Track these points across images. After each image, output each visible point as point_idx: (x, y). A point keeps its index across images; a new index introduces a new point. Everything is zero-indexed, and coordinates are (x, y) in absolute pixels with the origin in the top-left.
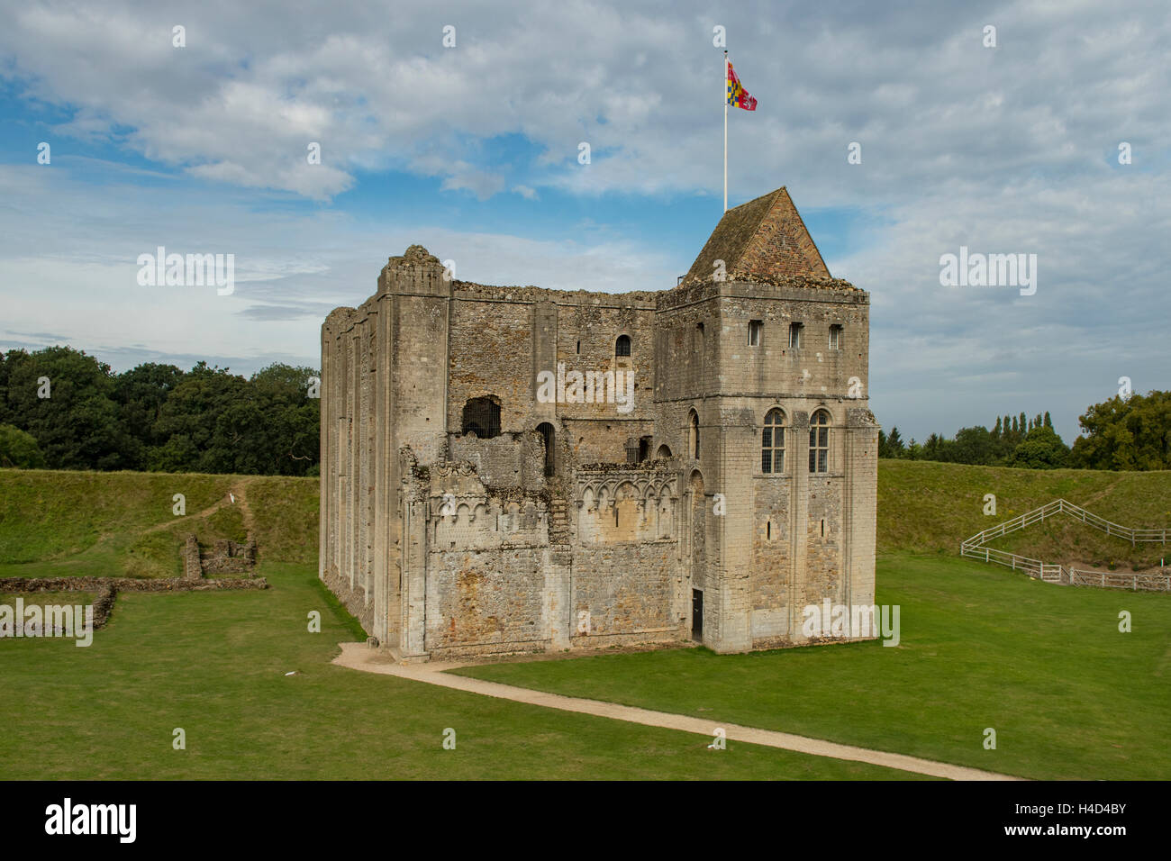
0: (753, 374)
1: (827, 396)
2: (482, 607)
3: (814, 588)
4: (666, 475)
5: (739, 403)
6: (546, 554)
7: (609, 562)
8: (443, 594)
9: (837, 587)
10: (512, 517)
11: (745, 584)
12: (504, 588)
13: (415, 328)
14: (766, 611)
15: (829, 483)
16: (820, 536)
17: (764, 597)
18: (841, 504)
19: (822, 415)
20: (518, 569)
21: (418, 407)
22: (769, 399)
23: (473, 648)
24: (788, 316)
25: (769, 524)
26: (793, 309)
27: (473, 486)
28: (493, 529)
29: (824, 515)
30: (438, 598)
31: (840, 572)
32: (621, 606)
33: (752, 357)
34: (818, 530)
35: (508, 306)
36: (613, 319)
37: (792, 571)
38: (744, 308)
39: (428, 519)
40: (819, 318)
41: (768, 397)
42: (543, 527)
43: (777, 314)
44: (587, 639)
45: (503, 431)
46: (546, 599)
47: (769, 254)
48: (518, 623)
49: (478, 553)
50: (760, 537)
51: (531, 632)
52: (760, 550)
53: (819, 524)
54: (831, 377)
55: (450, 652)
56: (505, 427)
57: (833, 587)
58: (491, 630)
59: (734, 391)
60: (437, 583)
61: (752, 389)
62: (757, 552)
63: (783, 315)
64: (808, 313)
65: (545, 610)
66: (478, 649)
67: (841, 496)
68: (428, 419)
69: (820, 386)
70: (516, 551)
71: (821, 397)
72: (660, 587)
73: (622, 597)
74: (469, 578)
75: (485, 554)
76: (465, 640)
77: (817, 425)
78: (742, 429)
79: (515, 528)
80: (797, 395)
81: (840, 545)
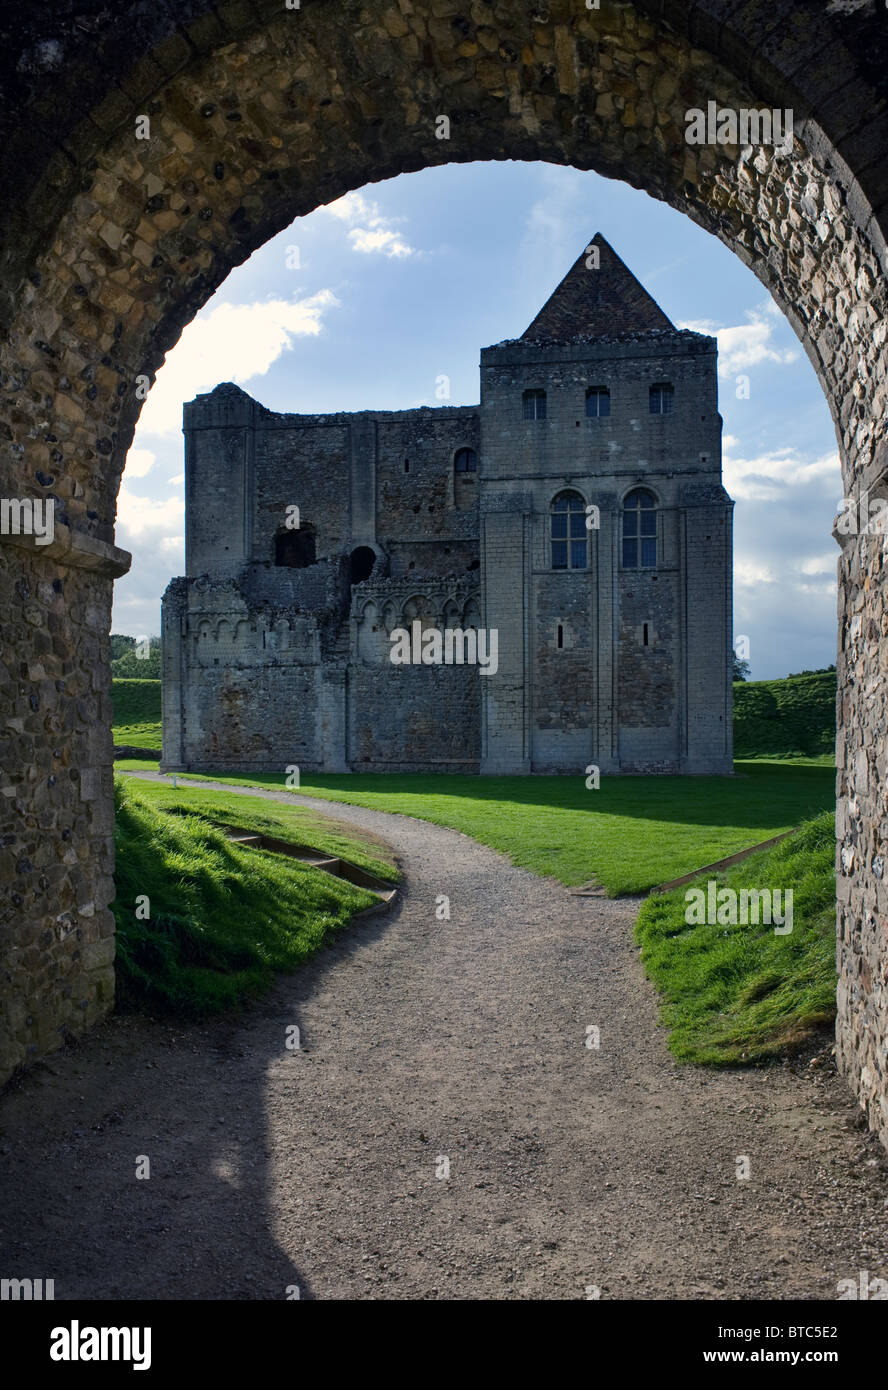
0: (531, 451)
1: (648, 471)
2: (244, 725)
3: (634, 708)
4: (471, 587)
5: (510, 487)
6: (318, 672)
7: (397, 683)
8: (203, 709)
9: (671, 708)
10: (279, 634)
11: (518, 696)
12: (271, 706)
13: (212, 460)
14: (559, 732)
15: (655, 579)
16: (641, 643)
17: (553, 715)
18: (675, 605)
19: (642, 494)
20: (286, 687)
21: (216, 537)
22: (557, 481)
23: (238, 765)
24: (583, 379)
25: (560, 628)
26: (590, 371)
27: (234, 602)
28: (261, 647)
29: (649, 618)
30: (198, 712)
31: (675, 689)
32: (414, 731)
33: (529, 433)
34: (639, 636)
35: (321, 431)
36: (449, 431)
37: (595, 685)
38: (514, 376)
39: (184, 633)
40: (633, 377)
41: (554, 477)
42: (316, 644)
43: (567, 379)
44: (371, 765)
45: (317, 558)
46: (319, 720)
47: (577, 316)
48: (286, 743)
49: (239, 670)
50: (546, 644)
51: (303, 753)
52: (547, 659)
53: (640, 629)
54: (655, 447)
55: (212, 766)
56: (319, 555)
57: (666, 707)
58: (256, 748)
59: (503, 473)
60: (196, 697)
61: (531, 470)
62: (545, 661)
63: (576, 379)
64: (616, 372)
65: (318, 731)
66: (243, 766)
67: (675, 594)
68: (227, 548)
69: (637, 461)
70: (283, 668)
71: (639, 475)
72: (466, 713)
73: (415, 722)
74: (231, 694)
75: (248, 671)
76: (229, 756)
77: (639, 509)
78: (510, 515)
79: (284, 646)
80: (598, 473)
81: (675, 655)
